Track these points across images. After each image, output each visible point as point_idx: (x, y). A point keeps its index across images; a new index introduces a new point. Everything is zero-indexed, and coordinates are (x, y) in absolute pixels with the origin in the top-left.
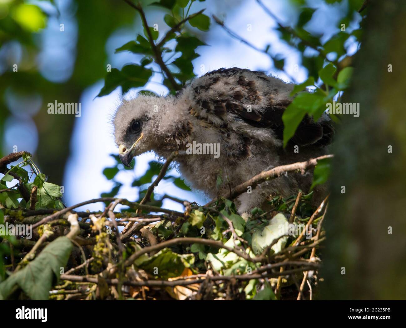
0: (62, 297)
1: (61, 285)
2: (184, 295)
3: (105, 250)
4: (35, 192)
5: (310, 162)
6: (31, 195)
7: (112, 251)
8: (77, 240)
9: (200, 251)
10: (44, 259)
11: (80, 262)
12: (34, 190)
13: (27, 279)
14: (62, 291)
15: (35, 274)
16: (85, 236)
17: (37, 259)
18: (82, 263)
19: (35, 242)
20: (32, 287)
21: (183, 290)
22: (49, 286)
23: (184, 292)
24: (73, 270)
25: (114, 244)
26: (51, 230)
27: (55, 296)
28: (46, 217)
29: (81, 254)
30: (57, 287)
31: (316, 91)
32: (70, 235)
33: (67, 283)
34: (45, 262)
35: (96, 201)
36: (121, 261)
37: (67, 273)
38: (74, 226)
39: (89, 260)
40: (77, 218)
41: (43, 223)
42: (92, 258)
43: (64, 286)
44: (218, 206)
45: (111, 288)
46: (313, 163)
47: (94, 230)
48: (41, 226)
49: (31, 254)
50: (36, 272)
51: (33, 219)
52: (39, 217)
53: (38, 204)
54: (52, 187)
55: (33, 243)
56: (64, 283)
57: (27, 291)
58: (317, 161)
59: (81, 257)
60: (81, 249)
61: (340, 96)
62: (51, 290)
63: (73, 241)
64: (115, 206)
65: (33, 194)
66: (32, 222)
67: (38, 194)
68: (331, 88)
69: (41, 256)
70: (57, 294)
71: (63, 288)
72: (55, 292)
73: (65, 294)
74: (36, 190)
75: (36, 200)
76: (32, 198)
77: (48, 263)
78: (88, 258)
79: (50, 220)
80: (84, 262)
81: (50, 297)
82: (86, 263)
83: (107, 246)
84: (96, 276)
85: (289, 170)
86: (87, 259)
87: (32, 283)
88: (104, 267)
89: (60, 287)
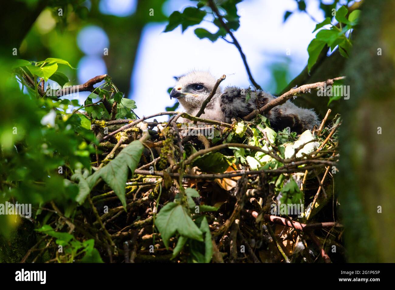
0: (135, 187)
1: (135, 178)
2: (231, 186)
3: (169, 152)
4: (116, 106)
5: (328, 81)
6: (112, 108)
7: (175, 152)
8: (147, 143)
9: (241, 156)
10: (121, 158)
11: (149, 160)
12: (114, 104)
13: (108, 174)
14: (136, 183)
15: (115, 170)
16: (153, 139)
17: (116, 158)
18: (151, 161)
19: (115, 145)
20: (112, 179)
21: (230, 182)
22: (126, 179)
23: (230, 184)
24: (144, 166)
25: (176, 146)
26: (126, 136)
27: (130, 187)
28: (124, 126)
29: (150, 153)
30: (132, 180)
31: (332, 29)
32: (142, 139)
33: (140, 176)
34: (122, 160)
35: (162, 114)
36: (181, 161)
37: (140, 168)
38: (145, 132)
39: (156, 159)
40: (147, 126)
41: (122, 131)
42: (159, 158)
43: (137, 179)
44: (256, 121)
45: (173, 181)
46: (330, 83)
47: (161, 137)
48: (118, 133)
49: (111, 155)
50: (115, 168)
51: (113, 128)
52: (118, 126)
53: (119, 115)
54: (129, 101)
55: (114, 145)
56: (137, 177)
57: (109, 183)
58: (334, 81)
59: (151, 156)
60: (150, 150)
61: (351, 32)
62: (127, 182)
63: (144, 144)
64: (177, 118)
65: (114, 108)
66: (112, 130)
67: (118, 107)
68: (344, 25)
69: (120, 155)
70: (132, 185)
71: (137, 181)
72: (130, 183)
73: (138, 185)
74: (116, 104)
75: (116, 112)
76: (113, 111)
77: (125, 161)
78: (156, 157)
79: (127, 128)
80: (153, 160)
81: (126, 188)
82: (154, 161)
83: (171, 149)
84: (162, 171)
85: (312, 87)
86: (155, 159)
87: (113, 177)
88: (169, 164)
89: (134, 180)
